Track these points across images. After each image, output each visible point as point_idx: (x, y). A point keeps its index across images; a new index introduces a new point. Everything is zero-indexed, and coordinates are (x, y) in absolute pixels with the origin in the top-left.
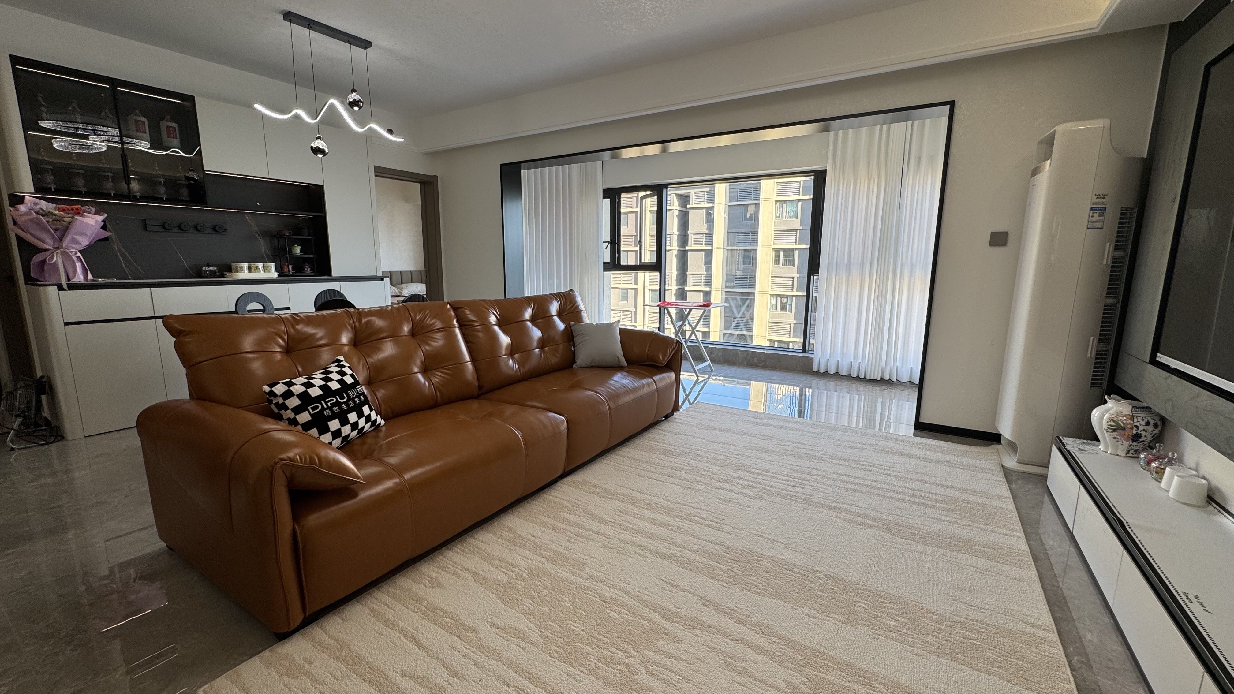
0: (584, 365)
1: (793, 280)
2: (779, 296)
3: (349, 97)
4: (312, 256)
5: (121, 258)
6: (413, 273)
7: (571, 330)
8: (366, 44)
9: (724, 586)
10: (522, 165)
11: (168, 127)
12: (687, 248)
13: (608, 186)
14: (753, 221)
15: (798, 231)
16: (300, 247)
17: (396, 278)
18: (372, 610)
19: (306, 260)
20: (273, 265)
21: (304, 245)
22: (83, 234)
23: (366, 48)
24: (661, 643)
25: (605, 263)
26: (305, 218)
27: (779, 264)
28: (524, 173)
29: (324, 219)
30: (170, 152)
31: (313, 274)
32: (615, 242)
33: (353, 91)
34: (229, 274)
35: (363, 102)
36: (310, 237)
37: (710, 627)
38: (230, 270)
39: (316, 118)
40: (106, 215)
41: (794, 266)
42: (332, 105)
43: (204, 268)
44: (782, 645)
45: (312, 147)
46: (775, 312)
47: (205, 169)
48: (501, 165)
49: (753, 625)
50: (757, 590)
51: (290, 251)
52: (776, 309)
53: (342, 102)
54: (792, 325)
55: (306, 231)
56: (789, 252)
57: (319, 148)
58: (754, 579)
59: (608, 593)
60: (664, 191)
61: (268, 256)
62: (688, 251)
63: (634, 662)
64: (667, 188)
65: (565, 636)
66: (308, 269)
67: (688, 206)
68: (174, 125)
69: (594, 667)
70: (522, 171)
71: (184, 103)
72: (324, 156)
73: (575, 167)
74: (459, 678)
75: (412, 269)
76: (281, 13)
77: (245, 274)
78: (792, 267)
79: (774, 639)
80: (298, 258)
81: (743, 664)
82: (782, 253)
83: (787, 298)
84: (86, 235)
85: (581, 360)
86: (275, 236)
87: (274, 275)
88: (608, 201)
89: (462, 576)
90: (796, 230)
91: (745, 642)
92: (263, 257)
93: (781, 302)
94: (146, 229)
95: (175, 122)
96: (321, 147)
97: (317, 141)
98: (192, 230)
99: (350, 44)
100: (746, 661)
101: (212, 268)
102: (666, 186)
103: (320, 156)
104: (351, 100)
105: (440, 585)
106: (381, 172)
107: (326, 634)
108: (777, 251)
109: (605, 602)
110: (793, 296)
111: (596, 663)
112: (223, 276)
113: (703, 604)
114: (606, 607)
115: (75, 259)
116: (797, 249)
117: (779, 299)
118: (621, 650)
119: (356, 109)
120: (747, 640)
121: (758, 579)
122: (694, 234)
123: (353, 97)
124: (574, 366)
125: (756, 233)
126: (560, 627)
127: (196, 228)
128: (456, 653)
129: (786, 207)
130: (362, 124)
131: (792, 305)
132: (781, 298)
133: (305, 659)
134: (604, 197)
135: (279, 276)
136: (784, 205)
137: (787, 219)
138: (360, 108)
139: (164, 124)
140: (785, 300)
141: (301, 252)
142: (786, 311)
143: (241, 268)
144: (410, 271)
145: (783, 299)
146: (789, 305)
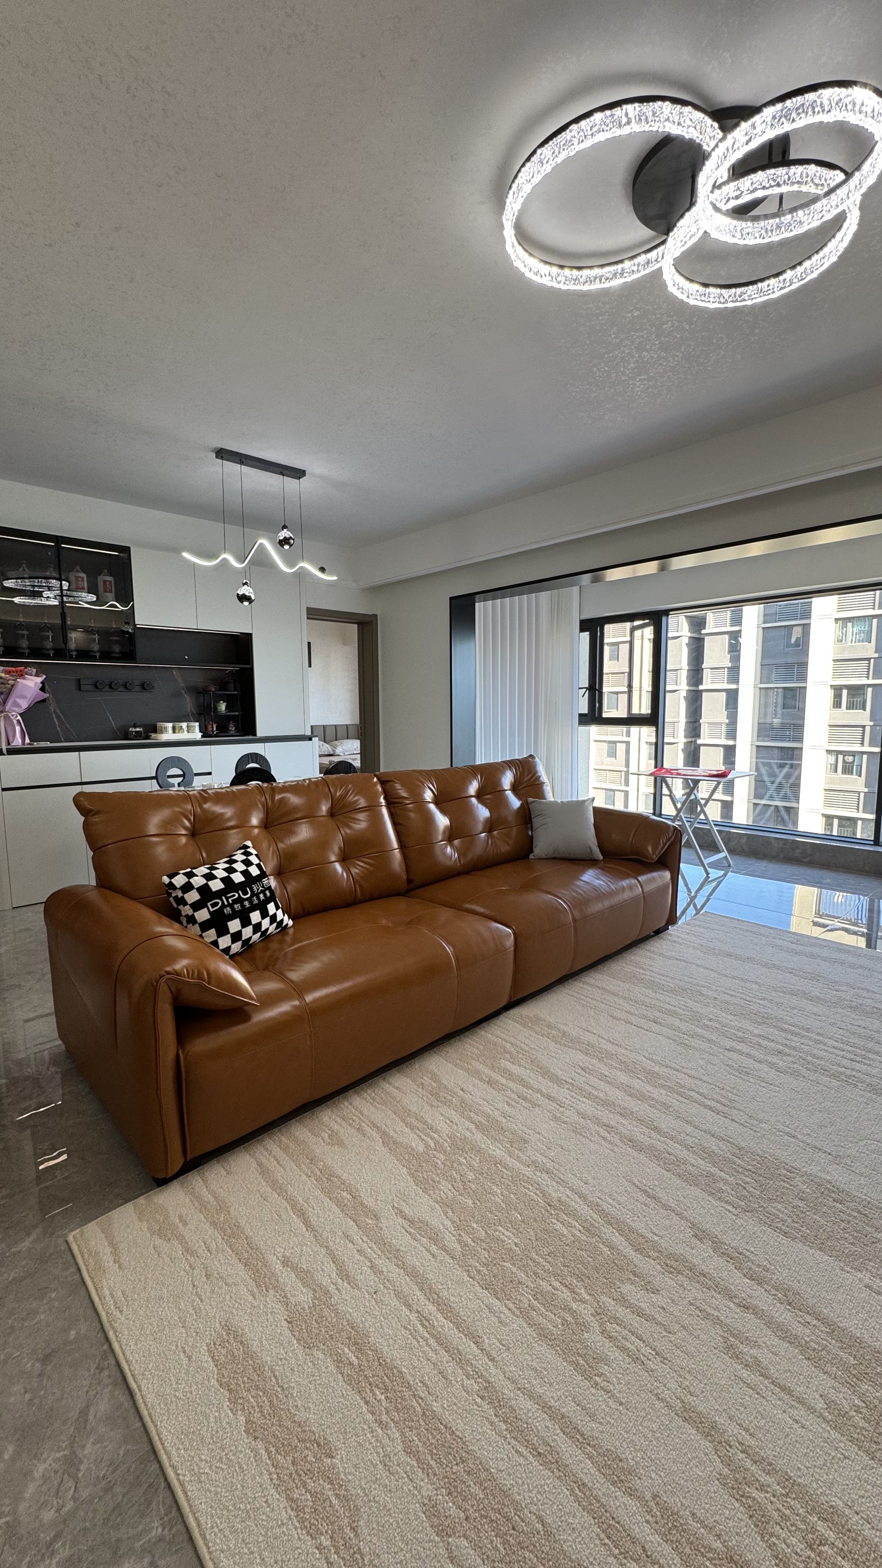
0: (544, 856)
1: (864, 731)
2: (840, 752)
3: (280, 534)
4: (237, 713)
5: (56, 720)
6: (350, 728)
7: (529, 808)
8: (298, 474)
9: (730, 1212)
10: (477, 596)
11: (105, 581)
12: (701, 687)
13: (586, 616)
14: (801, 648)
15: (872, 660)
16: (225, 704)
17: (330, 734)
18: (260, 1165)
19: (230, 718)
20: (197, 724)
21: (230, 701)
22: (23, 697)
23: (299, 478)
24: (626, 1288)
25: (581, 715)
26: (232, 671)
27: (840, 707)
28: (480, 606)
29: (251, 671)
30: (107, 607)
31: (237, 734)
32: (595, 689)
33: (284, 527)
34: (153, 735)
35: (294, 540)
36: (236, 693)
37: (704, 1276)
38: (155, 730)
39: (244, 562)
40: (44, 677)
41: (865, 710)
42: (262, 547)
43: (130, 729)
44: (822, 1331)
45: (238, 594)
46: (834, 775)
47: (136, 623)
48: (451, 599)
49: (773, 1287)
50: (783, 1228)
51: (216, 708)
52: (836, 772)
53: (271, 541)
54: (862, 795)
55: (232, 686)
56: (856, 691)
57: (245, 595)
58: (779, 1207)
59: (555, 1192)
60: (664, 619)
61: (193, 714)
62: (702, 691)
63: (586, 1311)
64: (668, 615)
65: (491, 1248)
66: (232, 728)
67: (703, 632)
68: (110, 578)
69: (526, 1305)
70: (477, 605)
71: (121, 555)
72: (250, 603)
73: (544, 596)
74: (349, 1283)
75: (348, 723)
76: (212, 451)
77: (168, 736)
78: (862, 711)
79: (808, 1318)
80: (223, 716)
81: (754, 1352)
82: (845, 692)
83: (854, 756)
84: (26, 698)
85: (541, 848)
86: (201, 693)
87: (197, 735)
88: (586, 636)
89: (369, 1135)
90: (869, 659)
91: (758, 1313)
92: (188, 715)
93: (844, 761)
94: (80, 689)
95: (111, 575)
96: (247, 594)
97: (243, 588)
98: (122, 689)
99: (283, 475)
100: (759, 1347)
101: (138, 729)
102: (667, 612)
103: (246, 603)
104: (281, 538)
105: (341, 1144)
106: (314, 614)
107: (207, 1187)
108: (837, 690)
109: (550, 1205)
110: (863, 753)
111: (530, 1300)
112: (148, 738)
113: (696, 1236)
114: (552, 1215)
115: (15, 722)
116: (869, 686)
117: (840, 757)
118: (566, 1286)
119: (286, 547)
120: (763, 1310)
121: (786, 1208)
122: (711, 669)
123: (285, 534)
124: (531, 856)
125: (804, 665)
126: (486, 1232)
127: (125, 686)
128: (350, 1245)
129: (853, 627)
130: (291, 564)
131: (861, 766)
132: (844, 756)
133: (180, 1217)
134: (582, 630)
135: (202, 736)
136: (850, 625)
137: (853, 644)
138: (291, 546)
139: (101, 579)
140: (850, 759)
141: (226, 709)
142: (852, 775)
143: (166, 728)
144: (347, 725)
145: (846, 758)
146: (857, 766)
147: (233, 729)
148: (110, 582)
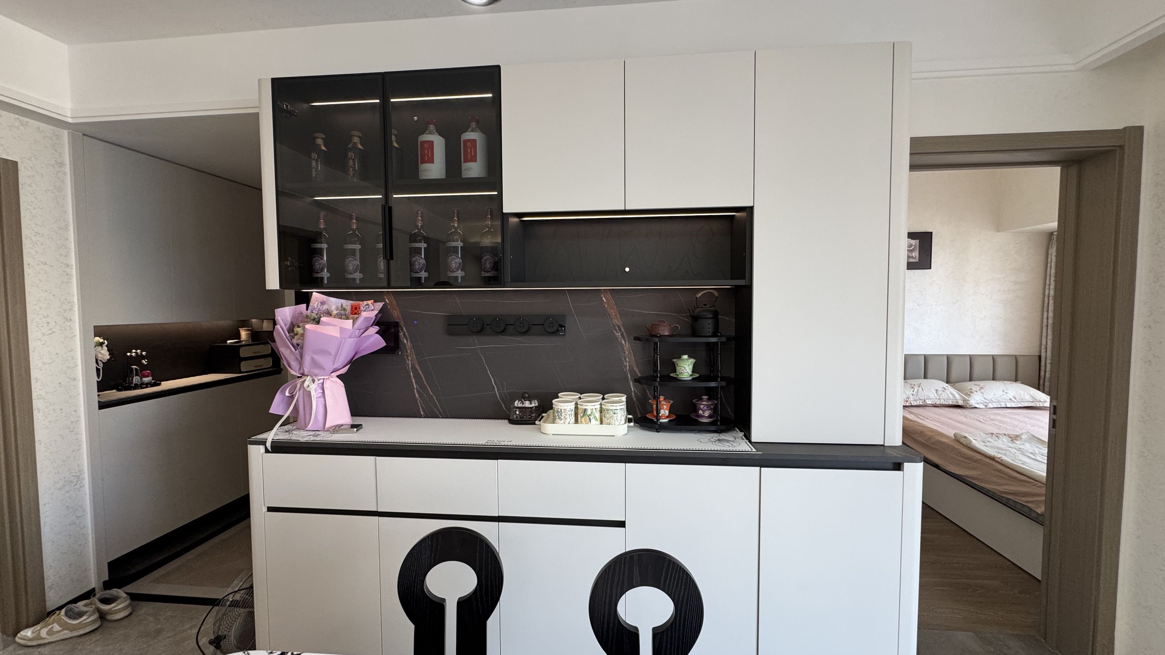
4: (715, 384)
5: (414, 381)
6: (999, 361)
16: (692, 361)
17: (960, 370)
19: (702, 391)
20: (623, 402)
21: (701, 356)
26: (709, 293)
29: (748, 292)
55: (707, 325)
101: (527, 404)
139: (466, 138)
141: (693, 373)
143: (563, 408)
144: (994, 358)
147: (707, 414)
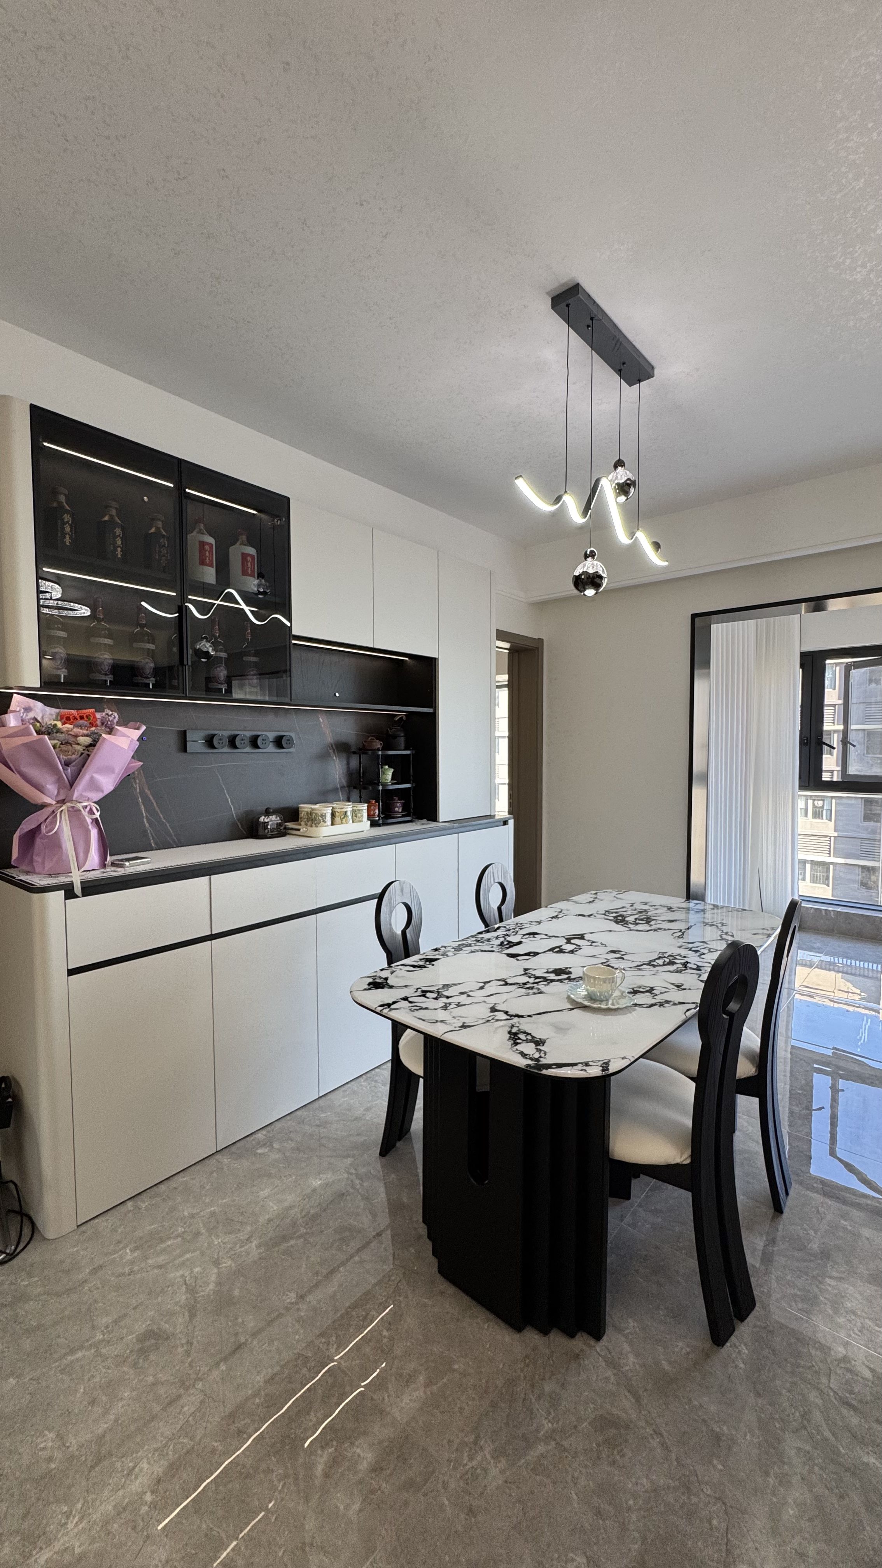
4: (409, 786)
5: (142, 808)
8: (648, 371)
11: (243, 556)
13: (809, 648)
16: (392, 770)
19: (399, 793)
21: (399, 766)
22: (108, 770)
26: (402, 718)
28: (714, 630)
29: (434, 717)
31: (408, 818)
33: (619, 463)
36: (408, 752)
40: (144, 728)
42: (604, 492)
43: (262, 819)
48: (694, 617)
51: (381, 779)
52: (807, 816)
53: (612, 484)
54: (832, 839)
61: (342, 788)
66: (398, 808)
68: (252, 551)
70: (712, 627)
76: (549, 293)
77: (329, 830)
83: (823, 800)
84: (112, 772)
86: (356, 752)
87: (362, 827)
88: (798, 673)
94: (184, 749)
95: (253, 546)
96: (593, 574)
98: (249, 748)
99: (619, 372)
101: (272, 819)
115: (89, 821)
119: (624, 498)
127: (253, 743)
130: (629, 531)
131: (831, 811)
132: (814, 800)
135: (372, 829)
138: (628, 497)
139: (235, 550)
140: (820, 803)
141: (392, 779)
142: (822, 819)
143: (323, 816)
145: (816, 802)
146: (827, 810)
147: (400, 810)
148: (252, 557)
